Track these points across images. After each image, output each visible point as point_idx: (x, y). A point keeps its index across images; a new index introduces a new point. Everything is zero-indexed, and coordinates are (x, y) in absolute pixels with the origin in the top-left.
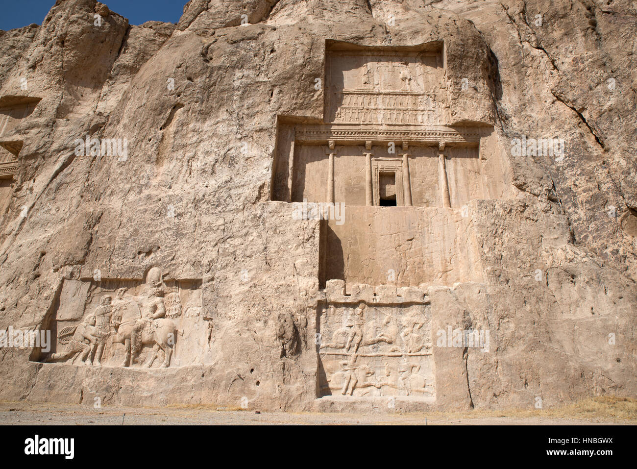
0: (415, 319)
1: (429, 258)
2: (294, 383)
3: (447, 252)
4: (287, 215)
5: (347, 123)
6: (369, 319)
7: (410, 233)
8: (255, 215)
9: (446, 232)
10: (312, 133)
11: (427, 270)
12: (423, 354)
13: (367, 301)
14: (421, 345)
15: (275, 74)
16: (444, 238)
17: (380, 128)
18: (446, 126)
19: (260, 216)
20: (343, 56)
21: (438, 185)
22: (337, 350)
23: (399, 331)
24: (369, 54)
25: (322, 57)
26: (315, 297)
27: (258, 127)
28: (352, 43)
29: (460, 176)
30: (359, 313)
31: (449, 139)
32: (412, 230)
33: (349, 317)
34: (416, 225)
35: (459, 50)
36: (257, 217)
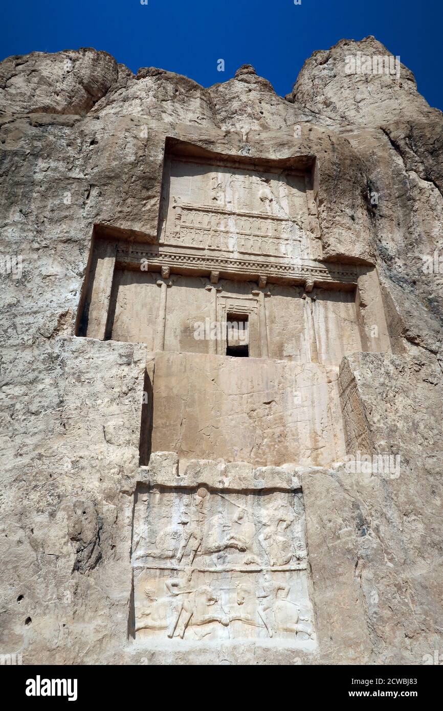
0: (280, 514)
1: (293, 429)
2: (91, 619)
3: (317, 421)
4: (97, 358)
5: (188, 245)
6: (213, 513)
7: (267, 393)
8: (50, 355)
9: (315, 395)
10: (140, 254)
11: (291, 444)
12: (293, 568)
13: (210, 484)
14: (290, 555)
15: (96, 170)
16: (313, 402)
17: (231, 255)
18: (315, 260)
19: (58, 356)
20: (186, 162)
21: (304, 335)
22: (163, 562)
23: (258, 532)
24: (221, 164)
25: (161, 157)
26: (133, 477)
27: (65, 236)
28: (200, 147)
29: (332, 326)
30: (197, 502)
31: (319, 278)
32: (270, 391)
33: (183, 509)
34: (276, 384)
35: (335, 170)
36: (53, 358)
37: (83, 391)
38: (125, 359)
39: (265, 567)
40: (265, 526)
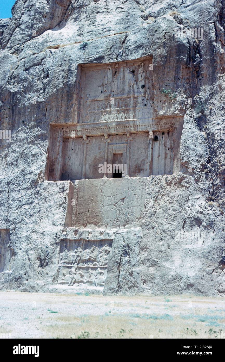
0: (106, 249)
1: (132, 210)
4: (52, 190)
6: (85, 248)
11: (130, 217)
13: (84, 238)
15: (48, 95)
17: (112, 124)
23: (98, 255)
26: (60, 237)
31: (154, 128)
34: (127, 189)
36: (37, 193)
37: (47, 205)
38: (61, 190)
39: (98, 266)
40: (101, 253)
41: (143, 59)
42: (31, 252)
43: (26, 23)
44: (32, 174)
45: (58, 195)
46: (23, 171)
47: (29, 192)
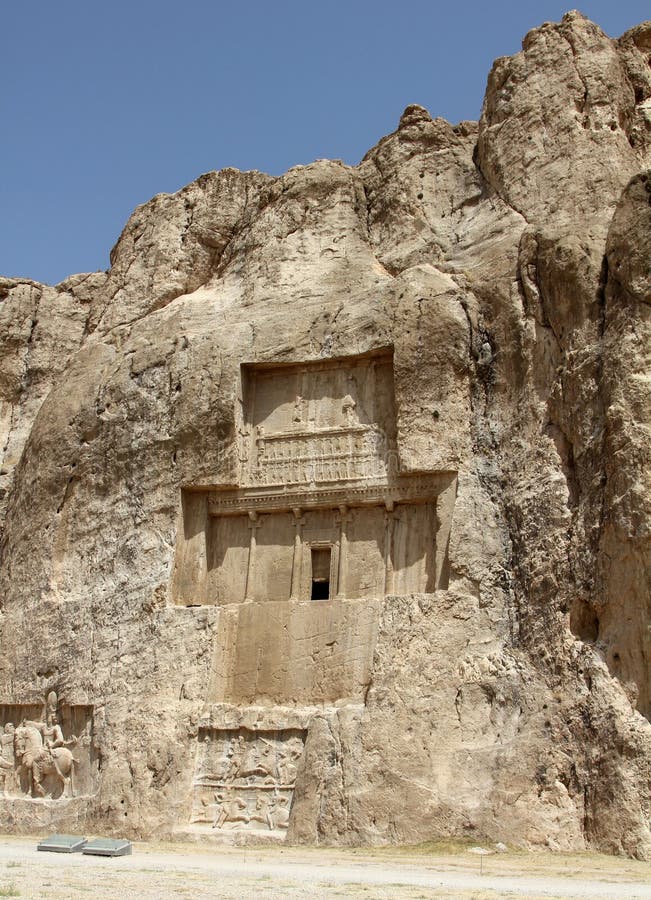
0: (293, 748)
1: (350, 667)
5: (268, 485)
7: (330, 635)
8: (150, 627)
10: (228, 503)
11: (346, 682)
13: (248, 727)
15: (178, 428)
17: (309, 488)
22: (214, 782)
27: (159, 506)
31: (398, 497)
32: (333, 632)
34: (339, 625)
35: (415, 358)
36: (152, 629)
37: (171, 656)
38: (202, 624)
39: (277, 786)
40: (283, 757)
41: (374, 354)
42: (135, 755)
43: (137, 280)
44: (143, 590)
45: (195, 635)
46: (124, 584)
47: (136, 628)
